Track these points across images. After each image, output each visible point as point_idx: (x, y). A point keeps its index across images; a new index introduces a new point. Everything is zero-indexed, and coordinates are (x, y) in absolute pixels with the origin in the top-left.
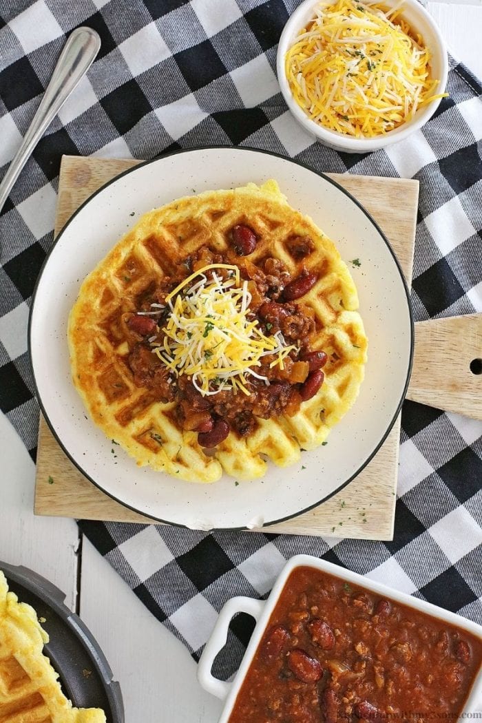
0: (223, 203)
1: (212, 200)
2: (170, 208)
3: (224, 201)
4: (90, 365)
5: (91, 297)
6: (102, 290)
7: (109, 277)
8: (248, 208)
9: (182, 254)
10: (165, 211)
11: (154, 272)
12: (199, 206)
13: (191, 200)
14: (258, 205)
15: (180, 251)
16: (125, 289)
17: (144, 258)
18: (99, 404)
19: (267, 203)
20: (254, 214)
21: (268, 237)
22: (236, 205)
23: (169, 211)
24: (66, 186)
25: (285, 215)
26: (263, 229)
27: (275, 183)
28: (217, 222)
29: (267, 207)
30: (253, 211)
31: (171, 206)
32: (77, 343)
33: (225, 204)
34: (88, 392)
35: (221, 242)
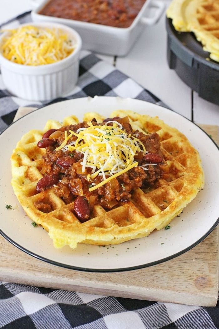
0: (95, 230)
1: (103, 233)
2: (134, 230)
3: (94, 231)
4: (188, 157)
5: (189, 187)
6: (183, 190)
7: (177, 196)
8: (77, 226)
9: (127, 205)
10: (138, 229)
11: (147, 197)
12: (113, 230)
13: (119, 234)
14: (70, 227)
15: (128, 207)
16: (166, 192)
17: (154, 205)
18: (182, 141)
19: (63, 228)
20: (73, 222)
21: (65, 210)
22: (86, 229)
23: (135, 229)
24: (213, 277)
25: (52, 220)
26: (68, 214)
27: (56, 246)
28: (101, 221)
29: (64, 225)
30: (74, 225)
31: (133, 231)
32: (198, 167)
33: (93, 230)
34: (189, 146)
35: (99, 210)
